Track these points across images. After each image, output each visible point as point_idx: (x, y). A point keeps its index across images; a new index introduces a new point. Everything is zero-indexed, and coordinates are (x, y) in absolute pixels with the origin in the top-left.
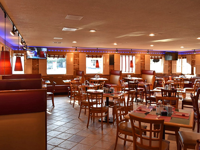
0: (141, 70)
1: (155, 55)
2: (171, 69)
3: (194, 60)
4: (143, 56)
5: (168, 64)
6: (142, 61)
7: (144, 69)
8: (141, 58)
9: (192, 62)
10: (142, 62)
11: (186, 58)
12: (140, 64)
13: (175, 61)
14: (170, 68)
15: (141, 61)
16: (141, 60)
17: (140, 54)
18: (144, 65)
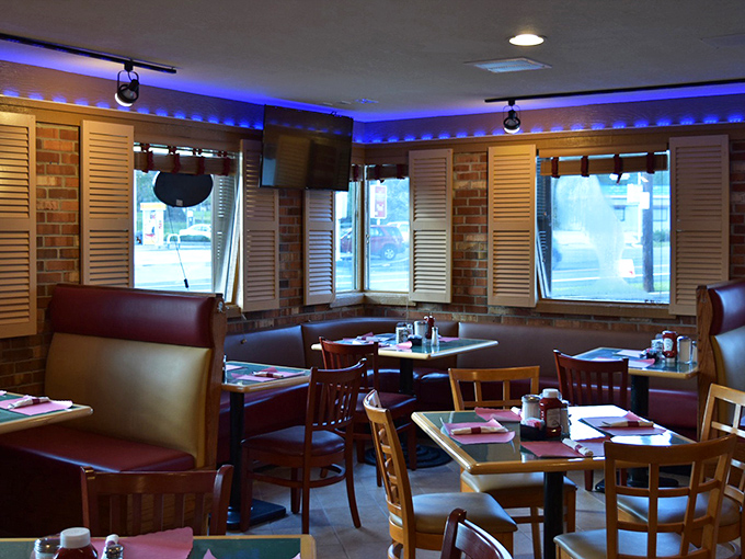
0: (40, 290)
1: (175, 136)
2: (302, 266)
3: (474, 192)
4: (65, 135)
5: (275, 226)
6: (54, 194)
7: (73, 277)
8: (45, 160)
9: (455, 202)
10: (57, 205)
11: (400, 173)
12: (31, 224)
13: (329, 193)
14: (291, 256)
15: (41, 193)
16: (43, 181)
17: (32, 109)
18: (79, 230)
